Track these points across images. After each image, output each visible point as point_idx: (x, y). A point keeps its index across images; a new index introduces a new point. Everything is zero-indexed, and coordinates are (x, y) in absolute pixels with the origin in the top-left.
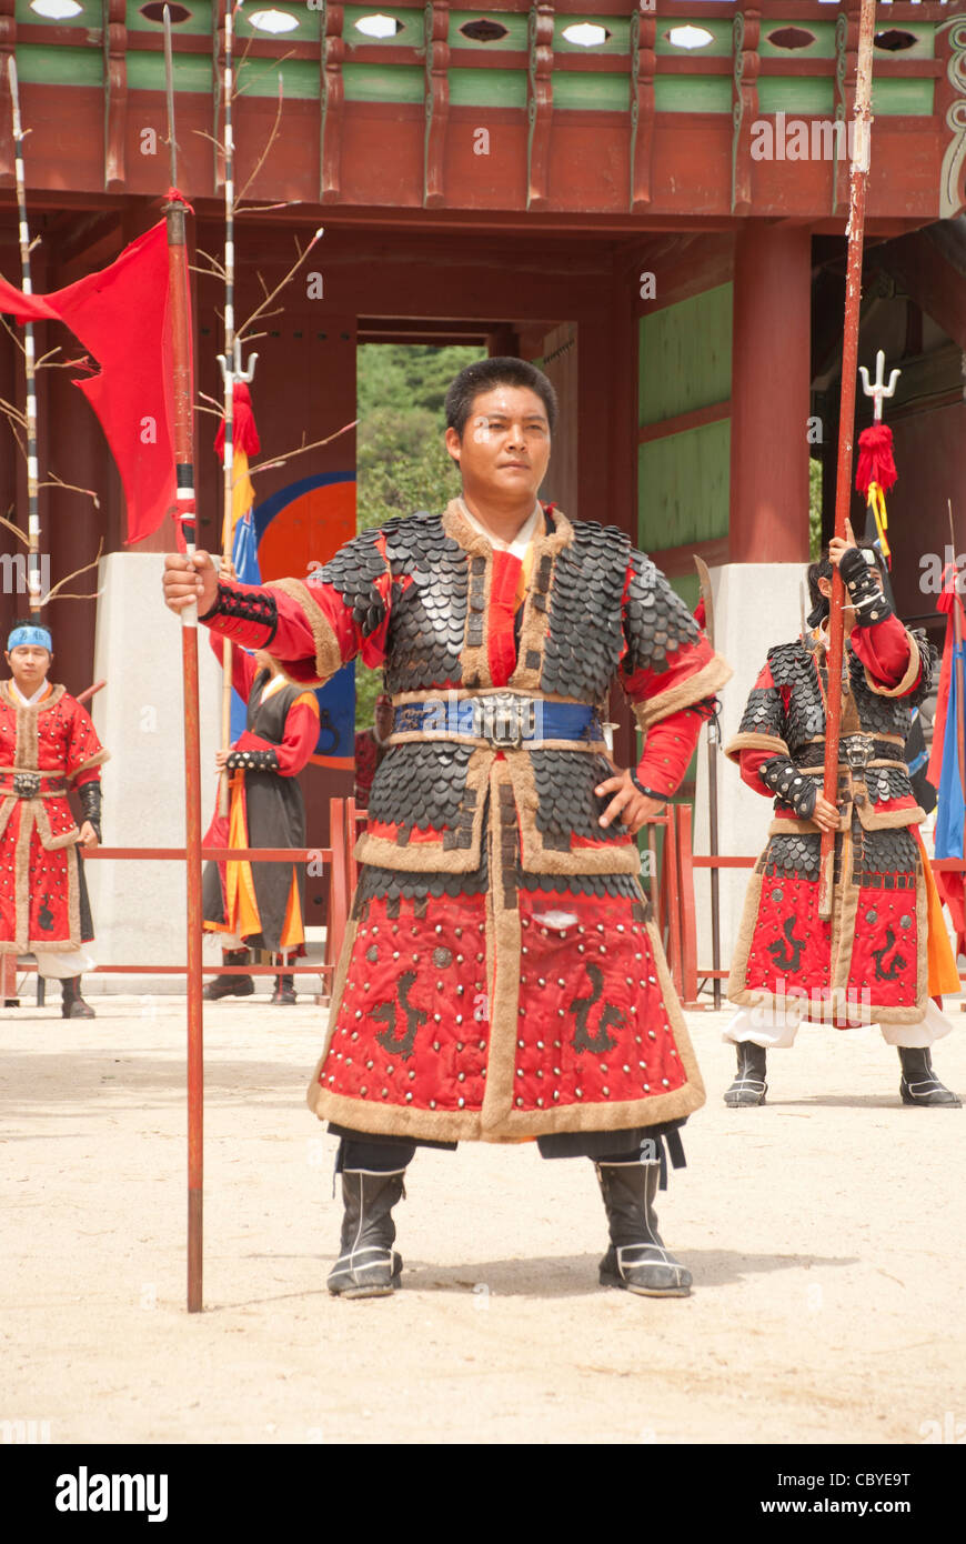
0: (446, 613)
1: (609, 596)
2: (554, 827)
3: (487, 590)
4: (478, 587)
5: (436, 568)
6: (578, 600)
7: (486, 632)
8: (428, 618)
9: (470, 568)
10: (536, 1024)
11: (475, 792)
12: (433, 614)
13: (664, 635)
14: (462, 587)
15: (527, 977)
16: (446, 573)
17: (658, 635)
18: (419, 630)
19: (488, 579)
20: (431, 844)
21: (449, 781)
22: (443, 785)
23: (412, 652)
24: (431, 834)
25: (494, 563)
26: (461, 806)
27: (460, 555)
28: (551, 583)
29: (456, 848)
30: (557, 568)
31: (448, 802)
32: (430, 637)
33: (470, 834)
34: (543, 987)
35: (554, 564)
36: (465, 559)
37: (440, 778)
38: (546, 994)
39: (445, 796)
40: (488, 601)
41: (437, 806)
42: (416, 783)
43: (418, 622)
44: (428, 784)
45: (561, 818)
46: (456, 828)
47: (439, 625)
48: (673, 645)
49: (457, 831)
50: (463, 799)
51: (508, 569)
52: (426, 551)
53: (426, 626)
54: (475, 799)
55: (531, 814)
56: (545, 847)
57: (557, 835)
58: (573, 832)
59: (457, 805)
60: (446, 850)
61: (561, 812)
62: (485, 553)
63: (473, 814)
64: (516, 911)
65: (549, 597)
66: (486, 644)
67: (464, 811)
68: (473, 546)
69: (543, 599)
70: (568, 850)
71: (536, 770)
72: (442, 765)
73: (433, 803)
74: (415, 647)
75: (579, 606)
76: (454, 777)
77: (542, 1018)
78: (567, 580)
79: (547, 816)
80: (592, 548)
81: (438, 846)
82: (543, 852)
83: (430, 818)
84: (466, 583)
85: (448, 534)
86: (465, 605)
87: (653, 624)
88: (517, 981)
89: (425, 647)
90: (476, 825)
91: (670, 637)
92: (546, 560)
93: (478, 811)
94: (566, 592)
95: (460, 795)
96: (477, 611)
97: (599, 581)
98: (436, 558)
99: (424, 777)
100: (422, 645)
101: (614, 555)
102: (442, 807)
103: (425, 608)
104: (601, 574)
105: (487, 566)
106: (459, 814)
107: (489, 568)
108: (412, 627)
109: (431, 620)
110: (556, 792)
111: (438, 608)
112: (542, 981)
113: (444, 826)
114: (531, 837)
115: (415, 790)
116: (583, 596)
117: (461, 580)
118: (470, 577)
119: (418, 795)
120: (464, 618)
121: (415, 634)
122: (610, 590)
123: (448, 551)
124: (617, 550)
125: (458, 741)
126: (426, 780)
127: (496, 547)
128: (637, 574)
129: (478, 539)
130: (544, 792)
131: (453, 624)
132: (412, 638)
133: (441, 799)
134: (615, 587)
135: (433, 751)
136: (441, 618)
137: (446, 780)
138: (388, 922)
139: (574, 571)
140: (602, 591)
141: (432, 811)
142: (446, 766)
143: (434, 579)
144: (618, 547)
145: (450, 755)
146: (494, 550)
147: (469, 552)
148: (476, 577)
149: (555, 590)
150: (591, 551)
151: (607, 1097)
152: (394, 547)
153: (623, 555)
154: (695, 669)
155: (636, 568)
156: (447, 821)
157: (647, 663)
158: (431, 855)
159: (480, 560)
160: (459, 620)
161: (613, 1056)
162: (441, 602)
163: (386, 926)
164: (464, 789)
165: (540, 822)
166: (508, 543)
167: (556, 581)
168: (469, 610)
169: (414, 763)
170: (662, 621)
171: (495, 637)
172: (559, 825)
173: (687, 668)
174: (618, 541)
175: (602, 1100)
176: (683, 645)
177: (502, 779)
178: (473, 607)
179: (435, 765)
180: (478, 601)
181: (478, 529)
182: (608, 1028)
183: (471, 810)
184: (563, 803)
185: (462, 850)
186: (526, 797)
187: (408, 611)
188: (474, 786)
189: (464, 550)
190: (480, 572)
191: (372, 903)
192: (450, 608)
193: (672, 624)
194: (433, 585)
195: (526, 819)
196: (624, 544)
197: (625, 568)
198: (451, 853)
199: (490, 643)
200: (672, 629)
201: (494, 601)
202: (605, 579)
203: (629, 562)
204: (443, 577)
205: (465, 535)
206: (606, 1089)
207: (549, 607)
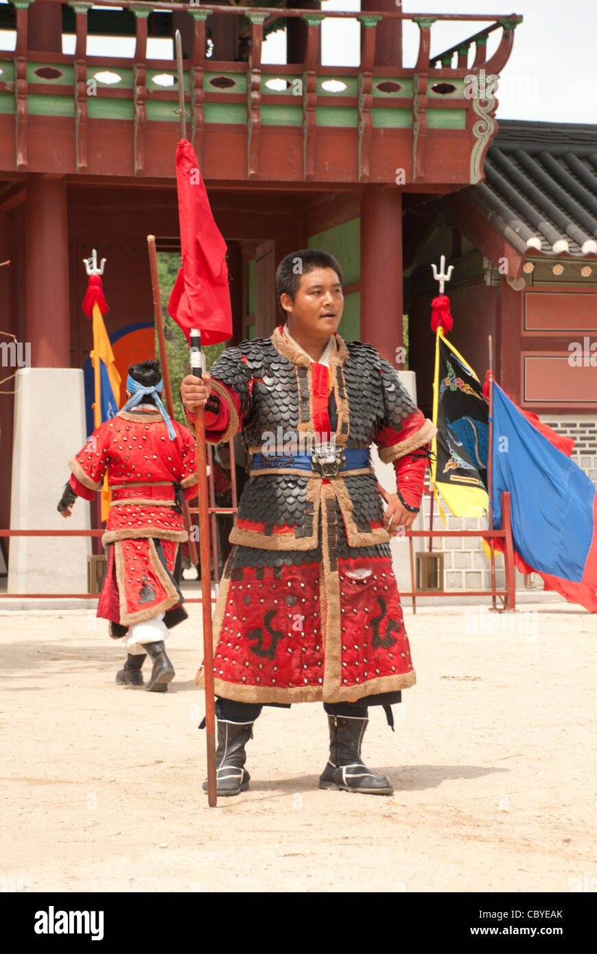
0: (286, 401)
1: (374, 385)
2: (362, 519)
3: (310, 387)
4: (304, 384)
5: (277, 374)
6: (359, 390)
7: (311, 412)
8: (276, 404)
9: (297, 373)
10: (353, 635)
11: (312, 503)
12: (278, 402)
13: (401, 409)
14: (295, 385)
15: (345, 609)
16: (284, 377)
17: (397, 408)
18: (271, 411)
19: (310, 381)
20: (287, 534)
21: (296, 497)
22: (291, 500)
23: (266, 424)
24: (286, 528)
25: (312, 371)
26: (305, 512)
27: (291, 366)
28: (344, 381)
29: (303, 537)
30: (344, 372)
31: (297, 509)
32: (279, 416)
33: (311, 528)
34: (356, 614)
35: (342, 370)
36: (294, 368)
37: (290, 496)
38: (358, 618)
39: (294, 507)
40: (311, 393)
41: (289, 512)
42: (273, 499)
43: (269, 407)
44: (282, 499)
45: (365, 513)
46: (302, 525)
47: (284, 408)
48: (405, 415)
49: (303, 527)
50: (306, 508)
51: (321, 374)
52: (270, 364)
53: (275, 409)
54: (313, 507)
55: (350, 514)
56: (359, 532)
57: (364, 525)
58: (371, 520)
59: (302, 512)
60: (297, 538)
62: (306, 365)
63: (313, 516)
64: (337, 572)
65: (345, 390)
66: (312, 419)
67: (307, 514)
68: (299, 360)
69: (342, 391)
70: (370, 532)
71: (348, 488)
72: (290, 488)
73: (287, 509)
74: (268, 420)
75: (360, 393)
76: (299, 495)
77: (356, 632)
78: (351, 378)
79: (358, 513)
80: (360, 358)
81: (291, 536)
82: (358, 534)
83: (286, 520)
84: (296, 383)
85: (280, 353)
86: (297, 397)
87: (394, 402)
88: (339, 612)
89: (275, 421)
90: (315, 522)
91: (403, 410)
92: (338, 368)
93: (316, 514)
94: (352, 385)
95: (304, 506)
96: (305, 399)
97: (367, 377)
98: (276, 368)
99: (280, 495)
100: (273, 420)
101: (373, 361)
102: (292, 513)
103: (274, 398)
104: (367, 373)
105: (308, 372)
106: (303, 517)
107: (309, 374)
108: (266, 409)
109: (278, 406)
110: (361, 499)
111: (282, 398)
112: (355, 610)
113: (295, 524)
114: (351, 527)
115: (275, 503)
116: (362, 387)
117: (293, 381)
118: (298, 379)
119: (276, 505)
120: (298, 404)
121: (269, 414)
122: (374, 382)
123: (283, 364)
124: (373, 358)
125: (298, 474)
126: (280, 497)
127: (312, 361)
128: (385, 372)
129: (302, 357)
130: (354, 499)
131: (291, 407)
132: (266, 416)
133: (291, 508)
134: (376, 379)
135: (284, 480)
136: (284, 404)
137: (293, 497)
138: (256, 582)
139: (354, 372)
140: (370, 383)
141: (287, 515)
142: (293, 489)
143: (277, 380)
144: (373, 356)
145: (294, 482)
146: (311, 363)
147: (296, 364)
148: (302, 379)
149: (347, 385)
150: (359, 360)
151: (394, 672)
152: (251, 361)
153: (377, 360)
154: (417, 429)
155: (384, 368)
156: (297, 521)
157: (391, 425)
158: (288, 541)
159: (303, 369)
160: (295, 405)
161: (395, 649)
162: (283, 394)
163: (255, 584)
164: (305, 502)
165: (354, 517)
166: (318, 358)
167: (346, 379)
168: (300, 399)
169: (271, 486)
170: (399, 400)
171: (317, 415)
172: (364, 517)
173: (413, 428)
174: (372, 353)
175: (391, 674)
176: (409, 414)
177: (328, 495)
178: (303, 398)
179: (286, 488)
180: (305, 394)
181: (301, 351)
182: (391, 632)
183: (312, 514)
184: (365, 505)
185: (307, 538)
186: (346, 503)
187: (263, 399)
188: (312, 500)
189: (292, 363)
190: (304, 376)
191: (246, 570)
192: (288, 398)
193: (403, 402)
194: (276, 385)
195: (347, 516)
196: (375, 355)
197: (379, 368)
198: (301, 539)
199: (315, 418)
200: (404, 406)
201: (316, 393)
202: (371, 375)
203: (380, 364)
204: (282, 380)
205: (292, 355)
206: (393, 668)
207: (346, 395)
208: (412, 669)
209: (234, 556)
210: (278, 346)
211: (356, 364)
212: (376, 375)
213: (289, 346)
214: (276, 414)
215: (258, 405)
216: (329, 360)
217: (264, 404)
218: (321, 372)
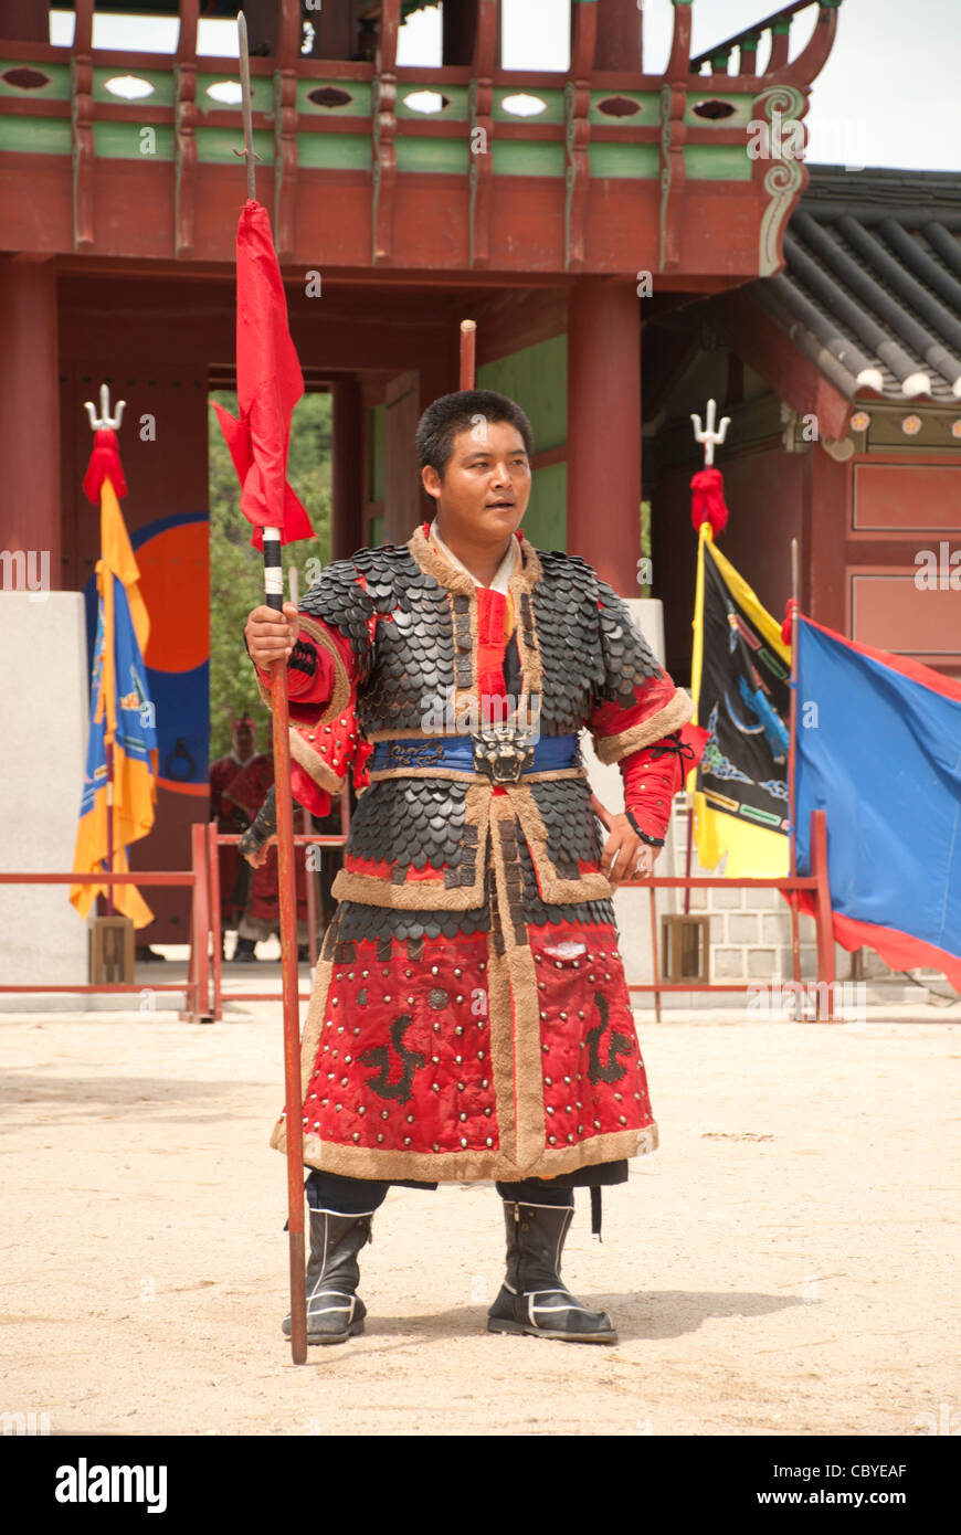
0: (431, 654)
1: (586, 629)
2: (564, 856)
3: (474, 629)
4: (464, 624)
5: (416, 607)
6: (559, 636)
7: (475, 673)
8: (413, 658)
9: (451, 606)
10: (562, 1058)
11: (475, 828)
12: (419, 654)
13: (632, 669)
14: (448, 627)
15: (547, 1012)
16: (429, 613)
17: (625, 669)
18: (405, 671)
19: (474, 618)
20: (431, 882)
21: (447, 818)
22: (438, 822)
23: (396, 693)
24: (430, 871)
25: (478, 602)
26: (462, 843)
27: (441, 593)
28: (533, 620)
29: (459, 886)
30: (534, 605)
31: (447, 838)
32: (419, 679)
33: (473, 871)
34: (565, 1020)
35: (531, 600)
36: (446, 597)
37: (437, 815)
38: (567, 1028)
39: (443, 835)
40: (476, 641)
41: (435, 843)
42: (408, 820)
43: (403, 663)
44: (423, 820)
45: (569, 845)
46: (457, 866)
47: (428, 666)
48: (640, 680)
49: (459, 869)
50: (463, 836)
52: (405, 589)
53: (412, 667)
54: (476, 835)
55: (542, 846)
56: (559, 877)
57: (569, 866)
58: (581, 858)
59: (458, 842)
60: (447, 888)
61: (569, 839)
62: (468, 593)
63: (475, 850)
64: (528, 947)
65: (535, 635)
66: (476, 685)
67: (465, 847)
68: (455, 584)
69: (531, 637)
70: (578, 878)
71: (537, 801)
72: (437, 802)
73: (430, 839)
74: (400, 686)
75: (560, 642)
76: (451, 814)
77: (567, 1052)
78: (545, 616)
79: (557, 846)
80: (562, 581)
81: (438, 885)
82: (558, 881)
83: (428, 856)
84: (450, 623)
85: (424, 570)
86: (452, 646)
87: (620, 657)
88: (537, 1017)
89: (412, 688)
90: (479, 861)
91: (637, 671)
92: (524, 597)
93: (481, 847)
94: (546, 628)
95: (461, 833)
96: (465, 651)
97: (573, 615)
98: (416, 597)
99: (418, 813)
100: (409, 686)
101: (584, 586)
102: (440, 845)
103: (411, 649)
104: (573, 608)
105: (471, 605)
106: (459, 851)
107: (473, 607)
108: (397, 667)
109: (418, 662)
110: (560, 820)
111: (425, 649)
112: (563, 1015)
113: (445, 864)
115: (409, 827)
116: (564, 630)
117: (444, 619)
118: (453, 616)
119: (412, 831)
120: (452, 659)
121: (402, 675)
122: (585, 623)
123: (428, 589)
124: (585, 582)
125: (451, 777)
126: (420, 816)
127: (479, 585)
128: (605, 606)
129: (460, 578)
130: (550, 821)
131: (441, 664)
132: (397, 678)
133: (439, 837)
134: (590, 618)
135: (426, 787)
136: (428, 659)
137: (443, 817)
138: (378, 965)
139: (550, 605)
140: (578, 624)
141: (430, 848)
142: (442, 803)
143: (416, 618)
144: (585, 578)
145: (444, 792)
146: (477, 589)
147: (450, 591)
148: (460, 616)
149: (538, 627)
150: (561, 584)
151: (624, 1125)
152: (373, 584)
153: (591, 585)
154: (661, 704)
155: (604, 599)
156: (448, 858)
157: (615, 697)
158: (432, 893)
159: (463, 598)
160: (447, 661)
161: (624, 1085)
162: (427, 642)
163: (376, 969)
164: (463, 826)
165: (551, 853)
166: (488, 580)
167: (537, 617)
168: (456, 651)
169: (404, 799)
170: (629, 654)
171: (484, 676)
172: (568, 852)
173: (653, 703)
174: (584, 572)
175: (618, 1129)
176: (648, 679)
177: (502, 815)
178: (461, 648)
179: (430, 802)
180: (464, 640)
181: (459, 567)
182: (618, 1056)
183: (473, 847)
184: (568, 831)
185: (466, 888)
186: (534, 829)
187: (392, 650)
188: (474, 822)
189: (443, 587)
190: (464, 611)
191: (360, 945)
192: (436, 649)
193: (637, 658)
194: (416, 625)
195: (538, 850)
196: (589, 575)
197: (595, 599)
198: (455, 891)
199: (480, 682)
200: (638, 664)
201: (483, 641)
202: (580, 611)
203: (597, 592)
204: (425, 617)
205: (444, 572)
206: (623, 1118)
207: (537, 644)
208: (651, 1120)
209: (340, 921)
210: (420, 557)
211: (554, 591)
212: (590, 611)
213: (440, 558)
214: (414, 675)
215: (383, 660)
216: (509, 583)
217: (395, 658)
218: (494, 606)
